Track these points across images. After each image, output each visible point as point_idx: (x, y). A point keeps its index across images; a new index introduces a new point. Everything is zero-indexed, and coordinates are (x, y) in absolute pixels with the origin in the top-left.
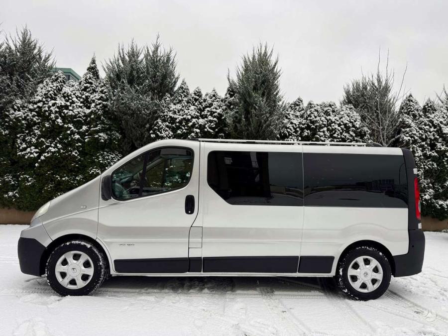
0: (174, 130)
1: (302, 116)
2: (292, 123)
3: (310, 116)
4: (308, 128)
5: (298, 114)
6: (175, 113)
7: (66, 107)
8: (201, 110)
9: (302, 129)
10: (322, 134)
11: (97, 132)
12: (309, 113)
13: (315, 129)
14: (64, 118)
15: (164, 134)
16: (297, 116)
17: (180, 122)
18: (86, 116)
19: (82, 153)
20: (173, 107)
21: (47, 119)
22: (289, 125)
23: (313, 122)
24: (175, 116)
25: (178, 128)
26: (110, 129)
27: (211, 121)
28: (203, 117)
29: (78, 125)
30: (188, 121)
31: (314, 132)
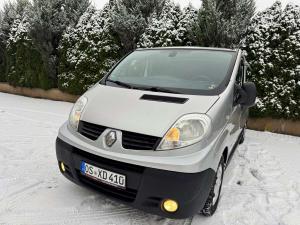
0: (154, 41)
1: (275, 20)
2: (261, 28)
3: (283, 19)
4: (279, 31)
5: (272, 17)
6: (156, 26)
7: (91, 29)
8: (177, 23)
9: (272, 34)
10: (294, 37)
11: (105, 45)
12: (283, 15)
13: (286, 32)
14: (89, 37)
15: (145, 44)
16: (269, 20)
17: (159, 34)
18: (101, 34)
19: (98, 60)
20: (156, 22)
21: (81, 38)
22: (257, 30)
23: (285, 25)
24: (156, 29)
25: (158, 39)
26: (112, 43)
27: (181, 31)
28: (177, 28)
29: (96, 40)
30: (164, 32)
31: (285, 35)
